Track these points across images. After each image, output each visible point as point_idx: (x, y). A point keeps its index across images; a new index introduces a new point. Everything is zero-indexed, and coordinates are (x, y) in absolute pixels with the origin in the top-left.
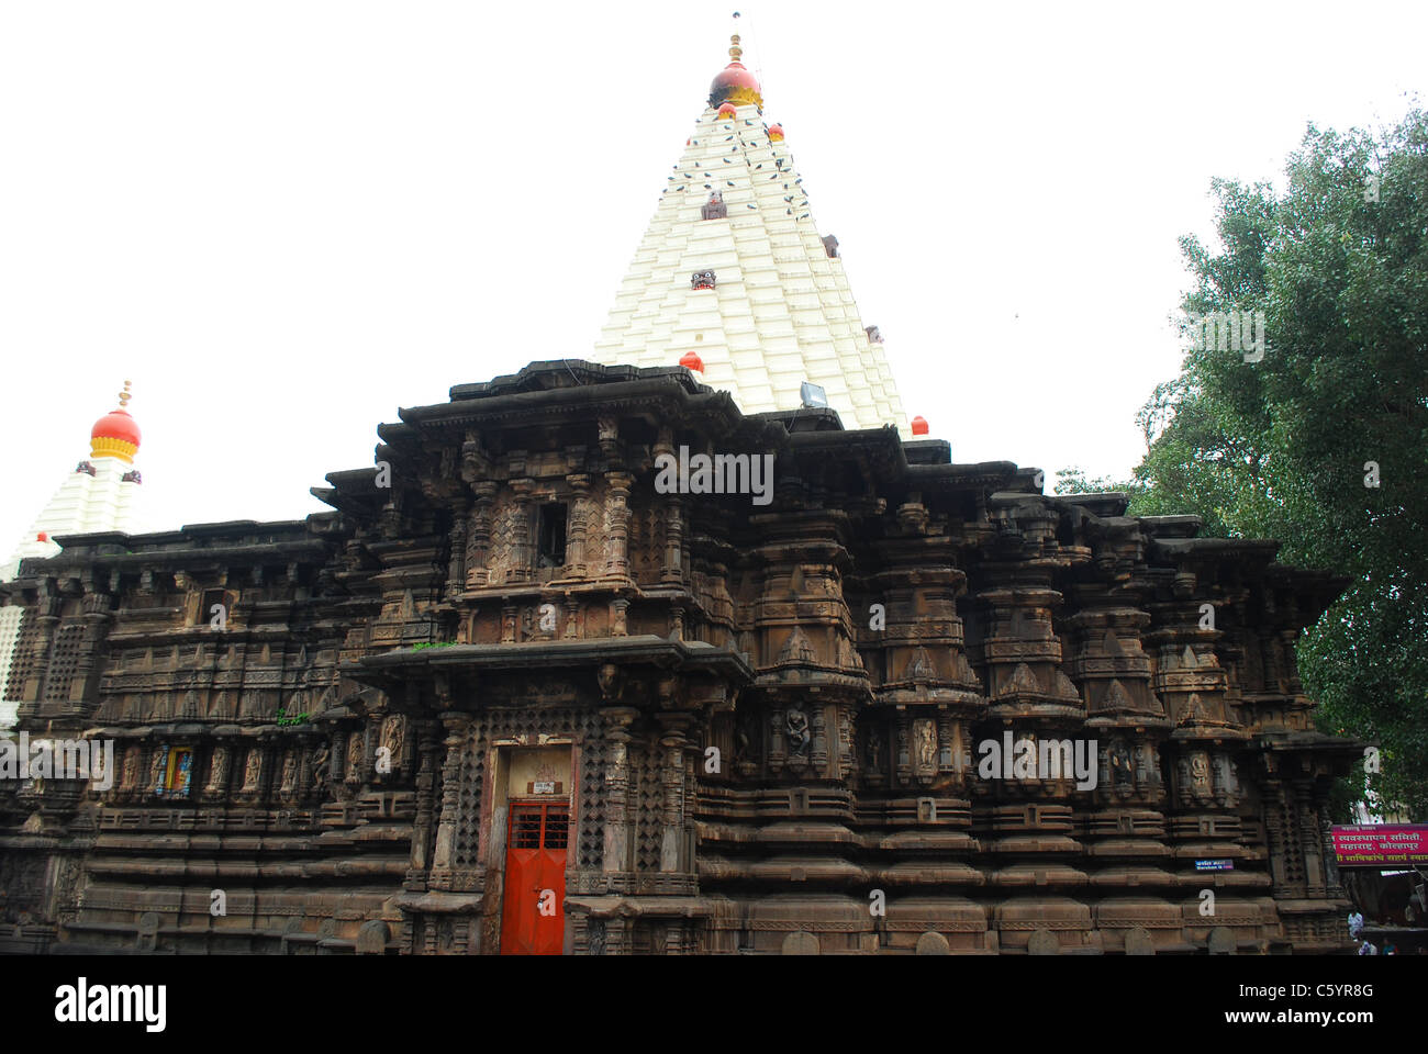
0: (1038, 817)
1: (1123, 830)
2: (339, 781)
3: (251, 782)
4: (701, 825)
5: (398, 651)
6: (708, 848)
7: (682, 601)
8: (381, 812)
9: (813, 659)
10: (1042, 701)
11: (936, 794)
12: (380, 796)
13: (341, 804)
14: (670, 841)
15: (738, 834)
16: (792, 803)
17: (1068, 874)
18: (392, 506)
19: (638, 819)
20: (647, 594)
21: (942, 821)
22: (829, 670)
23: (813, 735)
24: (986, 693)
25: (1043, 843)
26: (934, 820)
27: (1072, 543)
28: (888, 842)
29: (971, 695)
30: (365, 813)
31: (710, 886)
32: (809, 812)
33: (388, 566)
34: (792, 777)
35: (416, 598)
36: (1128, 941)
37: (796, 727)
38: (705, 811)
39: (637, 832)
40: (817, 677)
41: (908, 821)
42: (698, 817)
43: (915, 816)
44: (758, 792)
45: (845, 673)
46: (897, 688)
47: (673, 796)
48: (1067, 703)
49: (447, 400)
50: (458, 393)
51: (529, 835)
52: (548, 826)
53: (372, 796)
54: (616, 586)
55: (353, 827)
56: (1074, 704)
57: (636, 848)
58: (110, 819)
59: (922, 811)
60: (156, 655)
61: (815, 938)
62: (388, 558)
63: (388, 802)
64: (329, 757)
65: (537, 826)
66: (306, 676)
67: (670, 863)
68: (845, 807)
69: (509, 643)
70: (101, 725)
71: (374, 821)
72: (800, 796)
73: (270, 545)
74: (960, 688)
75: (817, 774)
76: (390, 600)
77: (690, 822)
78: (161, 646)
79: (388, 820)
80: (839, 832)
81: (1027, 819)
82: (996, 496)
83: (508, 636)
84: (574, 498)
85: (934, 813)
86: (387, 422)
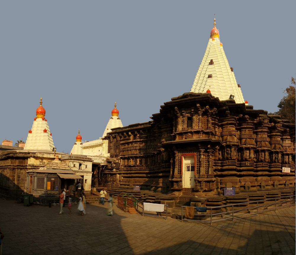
0: (264, 164)
1: (275, 166)
2: (157, 162)
3: (143, 163)
4: (214, 167)
5: (165, 142)
6: (215, 170)
7: (211, 132)
8: (165, 167)
9: (231, 140)
10: (265, 147)
11: (249, 161)
12: (164, 164)
13: (158, 166)
14: (210, 169)
15: (219, 168)
16: (228, 163)
17: (267, 173)
18: (163, 119)
19: (205, 166)
20: (205, 131)
21: (250, 165)
22: (233, 142)
23: (231, 152)
24: (256, 146)
25: (264, 168)
26: (249, 165)
27: (271, 123)
28: (241, 168)
29: (255, 146)
30: (162, 167)
31: (215, 176)
32: (230, 164)
33: (163, 129)
34: (227, 159)
35: (167, 133)
36: (275, 183)
37: (228, 151)
38: (214, 164)
39: (205, 168)
40: (231, 143)
41: (244, 165)
42: (214, 166)
43: (245, 164)
44: (223, 161)
45: (236, 143)
46: (243, 145)
47: (210, 162)
48: (269, 148)
49: (171, 101)
50: (173, 100)
51: (188, 169)
52: (191, 168)
53: (163, 164)
54: (200, 130)
55: (160, 169)
56: (270, 148)
57: (205, 171)
58: (124, 169)
59: (247, 163)
60: (128, 145)
61: (231, 183)
62: (162, 127)
63: (165, 165)
64: (155, 159)
65: (189, 168)
66: (150, 146)
67: (210, 173)
68: (236, 163)
69: (184, 140)
70: (121, 156)
71: (163, 168)
72: (229, 162)
73: (142, 127)
74: (253, 145)
75: (231, 158)
76: (163, 134)
77: (212, 166)
78: (128, 143)
79: (166, 168)
80: (234, 167)
81: (262, 165)
82: (260, 115)
83: (184, 138)
84: (193, 116)
85: (249, 164)
86: (162, 105)
